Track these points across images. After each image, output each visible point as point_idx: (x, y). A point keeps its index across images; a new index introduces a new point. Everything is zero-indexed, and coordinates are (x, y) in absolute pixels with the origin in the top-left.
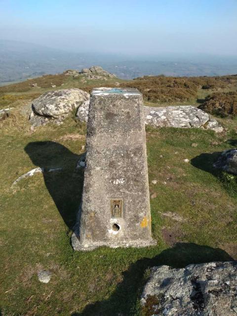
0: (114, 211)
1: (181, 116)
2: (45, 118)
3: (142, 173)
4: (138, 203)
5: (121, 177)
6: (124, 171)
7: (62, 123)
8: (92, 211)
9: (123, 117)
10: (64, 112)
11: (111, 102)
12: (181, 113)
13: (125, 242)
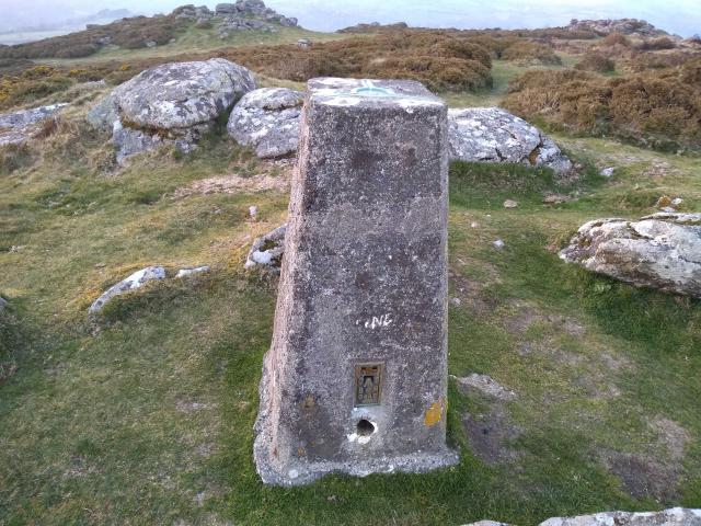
0: (361, 390)
1: (477, 133)
2: (151, 136)
3: (435, 300)
4: (423, 371)
5: (383, 312)
6: (392, 297)
7: (194, 146)
8: (309, 393)
9: (397, 162)
10: (198, 119)
11: (370, 124)
12: (477, 128)
13: (384, 459)
